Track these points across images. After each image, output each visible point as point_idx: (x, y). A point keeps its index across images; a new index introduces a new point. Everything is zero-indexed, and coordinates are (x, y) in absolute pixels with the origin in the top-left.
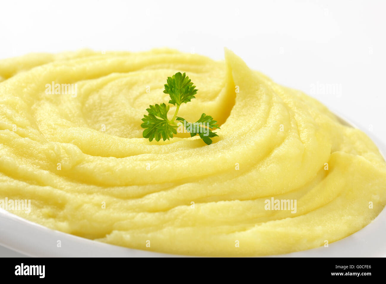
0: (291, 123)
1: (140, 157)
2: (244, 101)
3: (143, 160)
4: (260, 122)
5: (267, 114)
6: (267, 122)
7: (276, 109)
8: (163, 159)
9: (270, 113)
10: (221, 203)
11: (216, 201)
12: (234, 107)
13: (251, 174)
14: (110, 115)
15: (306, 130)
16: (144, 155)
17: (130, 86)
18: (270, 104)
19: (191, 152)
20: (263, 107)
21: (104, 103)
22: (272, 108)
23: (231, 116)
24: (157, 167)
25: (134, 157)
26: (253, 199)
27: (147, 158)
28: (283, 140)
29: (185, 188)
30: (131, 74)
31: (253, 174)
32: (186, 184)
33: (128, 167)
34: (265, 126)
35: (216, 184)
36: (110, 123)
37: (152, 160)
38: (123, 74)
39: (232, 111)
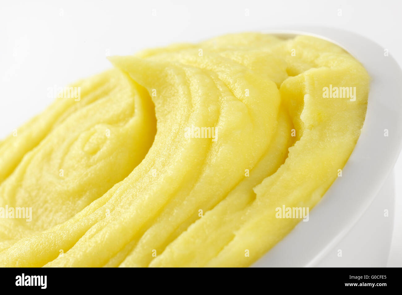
0: (218, 87)
1: (88, 234)
2: (161, 97)
3: (92, 236)
4: (186, 110)
5: (189, 95)
6: (193, 105)
7: (195, 84)
8: (110, 221)
9: (191, 92)
10: (192, 228)
11: (186, 230)
12: (156, 109)
13: (205, 174)
14: (46, 202)
15: (236, 84)
16: (90, 230)
17: (48, 157)
18: (186, 83)
19: (134, 193)
20: (181, 90)
21: (34, 194)
22: (191, 85)
23: (158, 121)
24: (106, 236)
25: (82, 239)
26: (224, 198)
27: (95, 230)
28: (218, 113)
29: (147, 237)
30: (43, 143)
31: (207, 171)
32: (146, 233)
33: (79, 256)
34: (194, 111)
35: (175, 211)
36: (51, 211)
37: (100, 229)
38: (35, 150)
39: (157, 115)
